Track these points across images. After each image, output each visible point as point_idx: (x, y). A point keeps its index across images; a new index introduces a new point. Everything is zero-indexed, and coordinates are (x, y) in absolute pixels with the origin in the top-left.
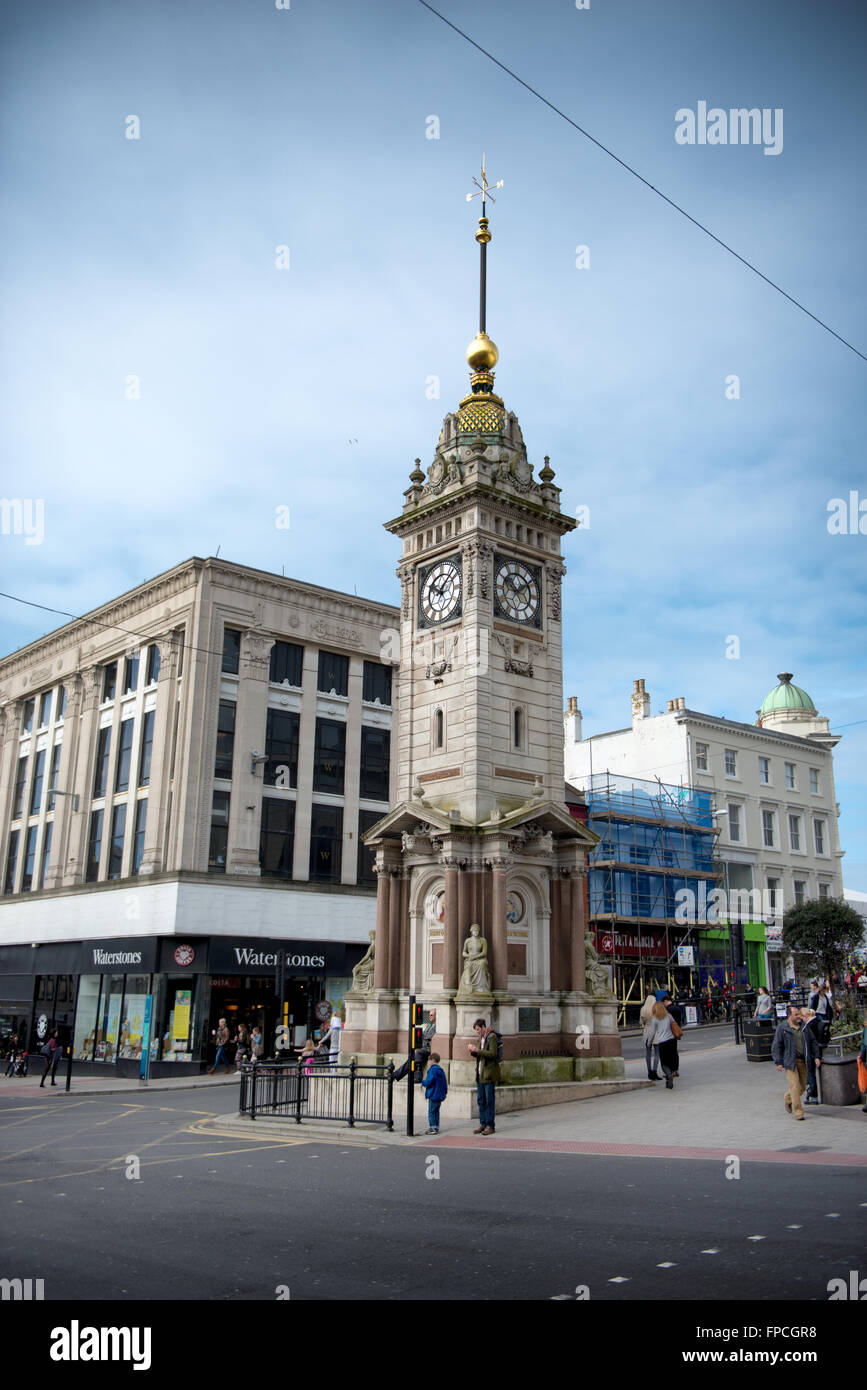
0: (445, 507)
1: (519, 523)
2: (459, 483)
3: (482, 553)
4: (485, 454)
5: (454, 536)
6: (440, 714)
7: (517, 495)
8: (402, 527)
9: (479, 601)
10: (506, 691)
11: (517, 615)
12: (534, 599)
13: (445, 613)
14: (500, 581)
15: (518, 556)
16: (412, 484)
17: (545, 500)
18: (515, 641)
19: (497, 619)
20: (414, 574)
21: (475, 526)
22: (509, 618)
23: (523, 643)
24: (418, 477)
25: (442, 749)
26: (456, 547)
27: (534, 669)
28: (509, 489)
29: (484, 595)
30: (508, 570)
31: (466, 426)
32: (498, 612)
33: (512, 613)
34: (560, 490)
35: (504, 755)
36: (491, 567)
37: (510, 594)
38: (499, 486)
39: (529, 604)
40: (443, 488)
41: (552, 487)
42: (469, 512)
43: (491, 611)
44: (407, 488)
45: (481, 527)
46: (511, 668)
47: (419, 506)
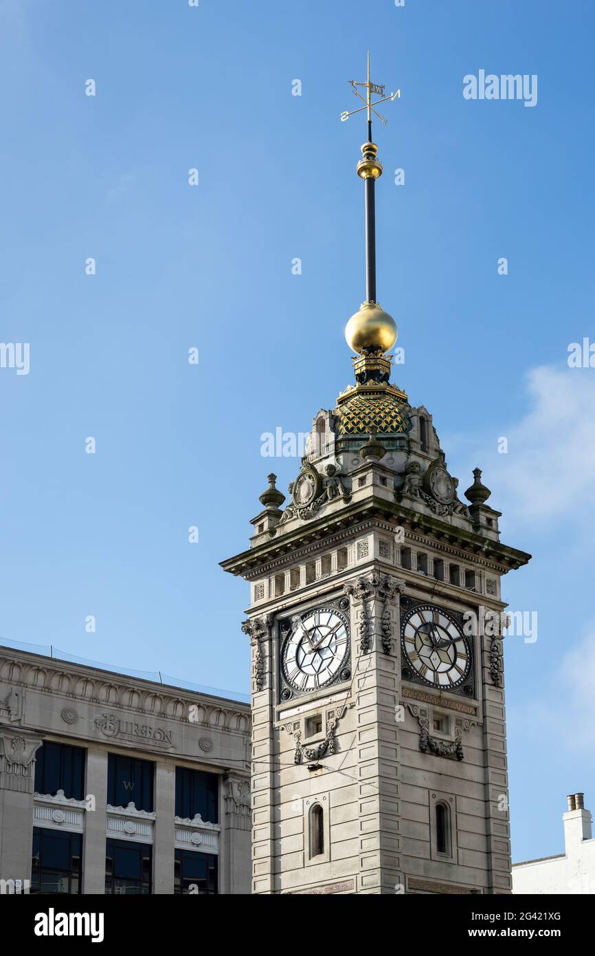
0: (323, 534)
1: (436, 555)
2: (342, 501)
3: (382, 594)
4: (383, 461)
5: (335, 573)
6: (318, 811)
7: (434, 516)
8: (252, 565)
9: (378, 659)
10: (421, 778)
11: (436, 678)
12: (462, 657)
13: (324, 677)
14: (410, 632)
15: (436, 600)
16: (265, 508)
17: (477, 527)
18: (435, 712)
19: (406, 683)
20: (270, 628)
21: (370, 557)
22: (425, 682)
23: (447, 717)
24: (273, 498)
25: (323, 858)
26: (341, 588)
27: (464, 751)
28: (421, 508)
29: (386, 650)
30: (422, 617)
31: (350, 426)
32: (408, 673)
33: (429, 676)
34: (499, 514)
35: (422, 862)
36: (395, 613)
37: (425, 651)
38: (406, 503)
39: (453, 665)
40: (317, 509)
41: (488, 509)
42: (360, 540)
43: (398, 671)
44: (256, 514)
45: (380, 559)
46: (428, 748)
47: (277, 535)
